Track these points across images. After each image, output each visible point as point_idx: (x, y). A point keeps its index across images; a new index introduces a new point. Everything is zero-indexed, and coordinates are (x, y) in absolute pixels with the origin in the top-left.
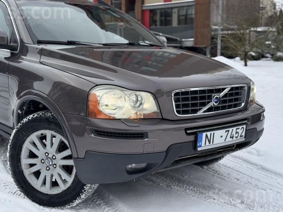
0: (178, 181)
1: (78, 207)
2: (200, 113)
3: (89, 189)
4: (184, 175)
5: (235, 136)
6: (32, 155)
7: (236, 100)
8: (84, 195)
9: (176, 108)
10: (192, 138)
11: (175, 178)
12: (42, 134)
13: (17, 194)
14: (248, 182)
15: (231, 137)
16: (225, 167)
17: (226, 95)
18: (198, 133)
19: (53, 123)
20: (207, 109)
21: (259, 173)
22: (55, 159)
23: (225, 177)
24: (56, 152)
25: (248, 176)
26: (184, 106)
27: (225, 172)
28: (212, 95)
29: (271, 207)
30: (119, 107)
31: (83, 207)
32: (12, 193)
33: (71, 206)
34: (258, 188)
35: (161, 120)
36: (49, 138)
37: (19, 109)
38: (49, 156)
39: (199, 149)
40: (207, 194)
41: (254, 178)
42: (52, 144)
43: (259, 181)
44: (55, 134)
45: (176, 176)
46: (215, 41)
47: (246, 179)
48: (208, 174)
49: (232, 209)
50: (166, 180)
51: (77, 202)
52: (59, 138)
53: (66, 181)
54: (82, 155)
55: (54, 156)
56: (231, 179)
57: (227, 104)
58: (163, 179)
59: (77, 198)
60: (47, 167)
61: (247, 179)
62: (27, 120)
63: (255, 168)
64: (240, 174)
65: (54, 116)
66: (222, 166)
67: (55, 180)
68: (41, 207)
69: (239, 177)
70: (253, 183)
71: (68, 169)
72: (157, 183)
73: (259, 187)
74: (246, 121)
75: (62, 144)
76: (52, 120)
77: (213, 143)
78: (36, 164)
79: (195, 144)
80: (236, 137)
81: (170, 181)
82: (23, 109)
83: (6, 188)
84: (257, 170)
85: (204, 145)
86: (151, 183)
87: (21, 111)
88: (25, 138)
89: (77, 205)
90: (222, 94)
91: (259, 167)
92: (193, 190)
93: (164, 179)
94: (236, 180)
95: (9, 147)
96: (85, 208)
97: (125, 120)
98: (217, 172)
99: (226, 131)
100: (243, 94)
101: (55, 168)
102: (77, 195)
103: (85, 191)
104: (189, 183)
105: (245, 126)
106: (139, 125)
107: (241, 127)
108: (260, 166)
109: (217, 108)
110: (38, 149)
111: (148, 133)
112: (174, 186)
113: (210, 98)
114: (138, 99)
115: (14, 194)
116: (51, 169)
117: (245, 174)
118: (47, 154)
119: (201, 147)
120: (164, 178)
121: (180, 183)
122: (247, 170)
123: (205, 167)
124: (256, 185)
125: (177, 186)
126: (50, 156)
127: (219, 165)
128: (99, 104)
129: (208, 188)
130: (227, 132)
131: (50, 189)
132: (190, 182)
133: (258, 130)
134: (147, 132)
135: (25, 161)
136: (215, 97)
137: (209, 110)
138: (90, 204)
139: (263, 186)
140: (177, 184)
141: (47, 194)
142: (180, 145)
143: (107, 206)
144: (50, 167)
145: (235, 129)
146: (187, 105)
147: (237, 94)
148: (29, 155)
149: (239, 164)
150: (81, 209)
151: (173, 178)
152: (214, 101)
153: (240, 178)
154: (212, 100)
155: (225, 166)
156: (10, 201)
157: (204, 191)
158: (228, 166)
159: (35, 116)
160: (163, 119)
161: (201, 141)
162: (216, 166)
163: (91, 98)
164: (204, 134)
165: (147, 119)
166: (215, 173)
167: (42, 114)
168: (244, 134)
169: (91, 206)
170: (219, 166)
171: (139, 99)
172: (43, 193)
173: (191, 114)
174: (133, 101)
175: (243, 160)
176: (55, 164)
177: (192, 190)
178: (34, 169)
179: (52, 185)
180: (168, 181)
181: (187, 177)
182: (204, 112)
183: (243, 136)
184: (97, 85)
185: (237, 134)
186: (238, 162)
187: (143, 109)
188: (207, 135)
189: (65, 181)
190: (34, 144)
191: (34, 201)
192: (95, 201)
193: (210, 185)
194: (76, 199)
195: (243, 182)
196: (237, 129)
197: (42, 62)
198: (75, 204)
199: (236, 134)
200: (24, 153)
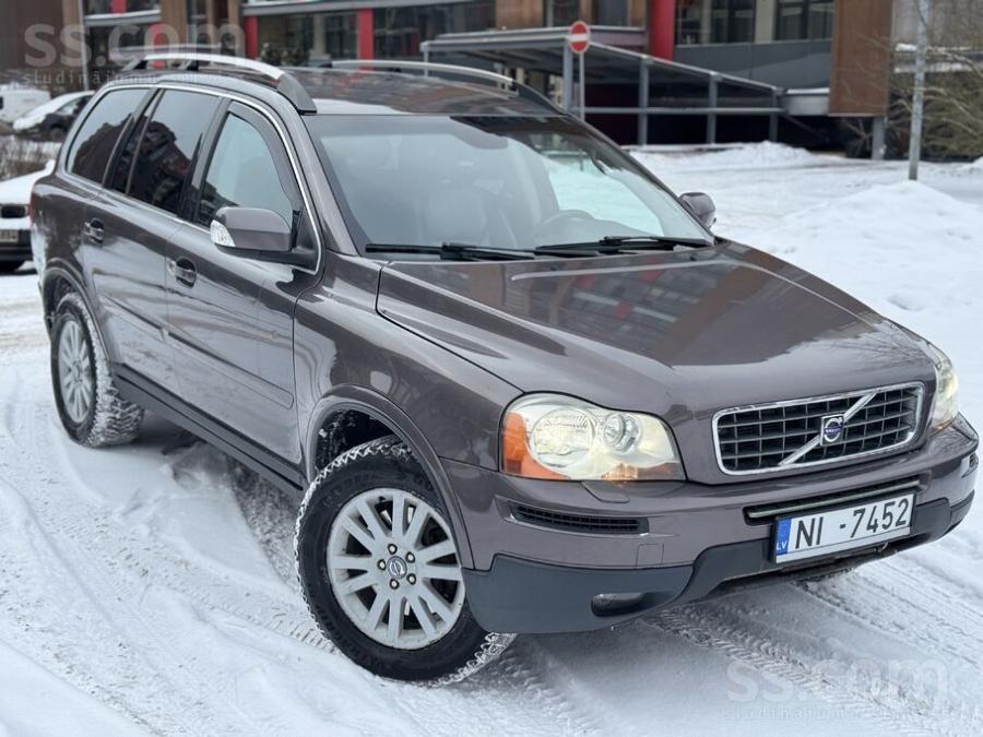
0: (732, 624)
1: (466, 685)
2: (787, 465)
3: (496, 643)
4: (747, 606)
5: (880, 523)
6: (356, 548)
7: (892, 423)
8: (484, 656)
9: (723, 453)
10: (761, 531)
11: (723, 613)
12: (381, 498)
13: (312, 640)
14: (930, 636)
15: (869, 527)
16: (870, 588)
17: (860, 415)
18: (777, 518)
19: (409, 472)
20: (807, 454)
21: (967, 608)
22: (414, 561)
23: (864, 618)
24: (416, 546)
25: (931, 615)
26: (744, 447)
27: (866, 601)
28: (819, 418)
29: (976, 709)
30: (577, 450)
31: (479, 683)
32: (298, 635)
33: (452, 680)
34: (953, 654)
35: (681, 484)
36: (398, 510)
37: (323, 427)
38: (397, 554)
39: (780, 559)
40: (806, 666)
41: (948, 625)
42: (406, 525)
43: (962, 633)
44: (414, 500)
45: (727, 608)
46: (903, 106)
47: (924, 627)
48: (817, 608)
49: (871, 711)
50: (697, 618)
51: (468, 671)
52: (424, 510)
53: (440, 619)
54: (484, 563)
55: (409, 553)
56: (881, 623)
57: (863, 438)
58: (689, 615)
59: (468, 663)
60: (392, 580)
61: (928, 625)
62: (346, 461)
63: (956, 593)
64: (911, 609)
65: (412, 458)
66: (861, 582)
67: (411, 610)
68: (378, 678)
69: (905, 621)
70: (942, 640)
71: (445, 590)
72: (673, 628)
73: (957, 652)
74: (916, 483)
75: (432, 527)
76: (408, 466)
77: (818, 542)
78: (364, 572)
79: (769, 545)
80: (885, 527)
81: (709, 623)
82: (332, 427)
83: (281, 622)
84: (961, 601)
85: (794, 549)
86: (655, 626)
87: (325, 431)
88: (340, 505)
89: (466, 679)
90: (849, 413)
91: (970, 592)
92: (770, 651)
93: (692, 616)
94: (895, 629)
95: (298, 524)
96: (485, 688)
97: (594, 483)
98: (843, 600)
99: (856, 512)
100: (911, 406)
101: (413, 583)
102: (468, 656)
103: (487, 647)
104: (760, 633)
105: (910, 498)
106: (627, 499)
107: (898, 500)
108: (973, 588)
109: (834, 450)
110: (370, 534)
111: (650, 520)
112: (720, 637)
113: (815, 424)
114: (624, 430)
115: (303, 640)
116: (401, 585)
117: (925, 611)
118: (392, 549)
119: (786, 553)
120: (691, 613)
121: (735, 630)
122: (932, 599)
123: (812, 586)
124: (949, 646)
125: (728, 637)
126: (401, 553)
127: (852, 580)
128: (528, 439)
129: (811, 648)
130: (859, 515)
131: (400, 634)
132: (763, 628)
133: (952, 502)
134: (646, 518)
135: (337, 562)
136: (831, 420)
137: (815, 454)
138: (496, 677)
139: (969, 649)
140: (726, 632)
141: (392, 648)
142: (729, 548)
143: (539, 685)
144: (399, 581)
145: (880, 505)
146: (753, 446)
147: (894, 408)
148: (348, 547)
149: (913, 579)
150: (475, 689)
151: (716, 615)
152: (825, 433)
153: (907, 623)
154: (819, 429)
155: (870, 583)
156: (299, 659)
157: (799, 657)
158: (880, 583)
159: (366, 453)
160: (688, 482)
161: (787, 538)
162: (845, 583)
163: (508, 423)
164: (795, 522)
165: (648, 483)
166: (838, 605)
167: (384, 448)
168: (907, 517)
169: (499, 682)
170: (853, 584)
171: (629, 428)
172: (381, 645)
173: (763, 467)
174: (613, 430)
175: (925, 567)
176: (414, 576)
177: (767, 652)
178: (360, 583)
179: (405, 624)
180: (703, 622)
181: (757, 613)
182: (798, 461)
183: (904, 522)
184: (525, 394)
185: (888, 518)
186: (911, 571)
187: (638, 456)
188: (801, 524)
189: (436, 618)
190: (361, 521)
191: (358, 662)
192: (508, 669)
193: (818, 640)
194: (463, 665)
195: (913, 635)
196: (886, 505)
197: (384, 312)
198: (459, 677)
199: (884, 518)
200: (336, 543)
